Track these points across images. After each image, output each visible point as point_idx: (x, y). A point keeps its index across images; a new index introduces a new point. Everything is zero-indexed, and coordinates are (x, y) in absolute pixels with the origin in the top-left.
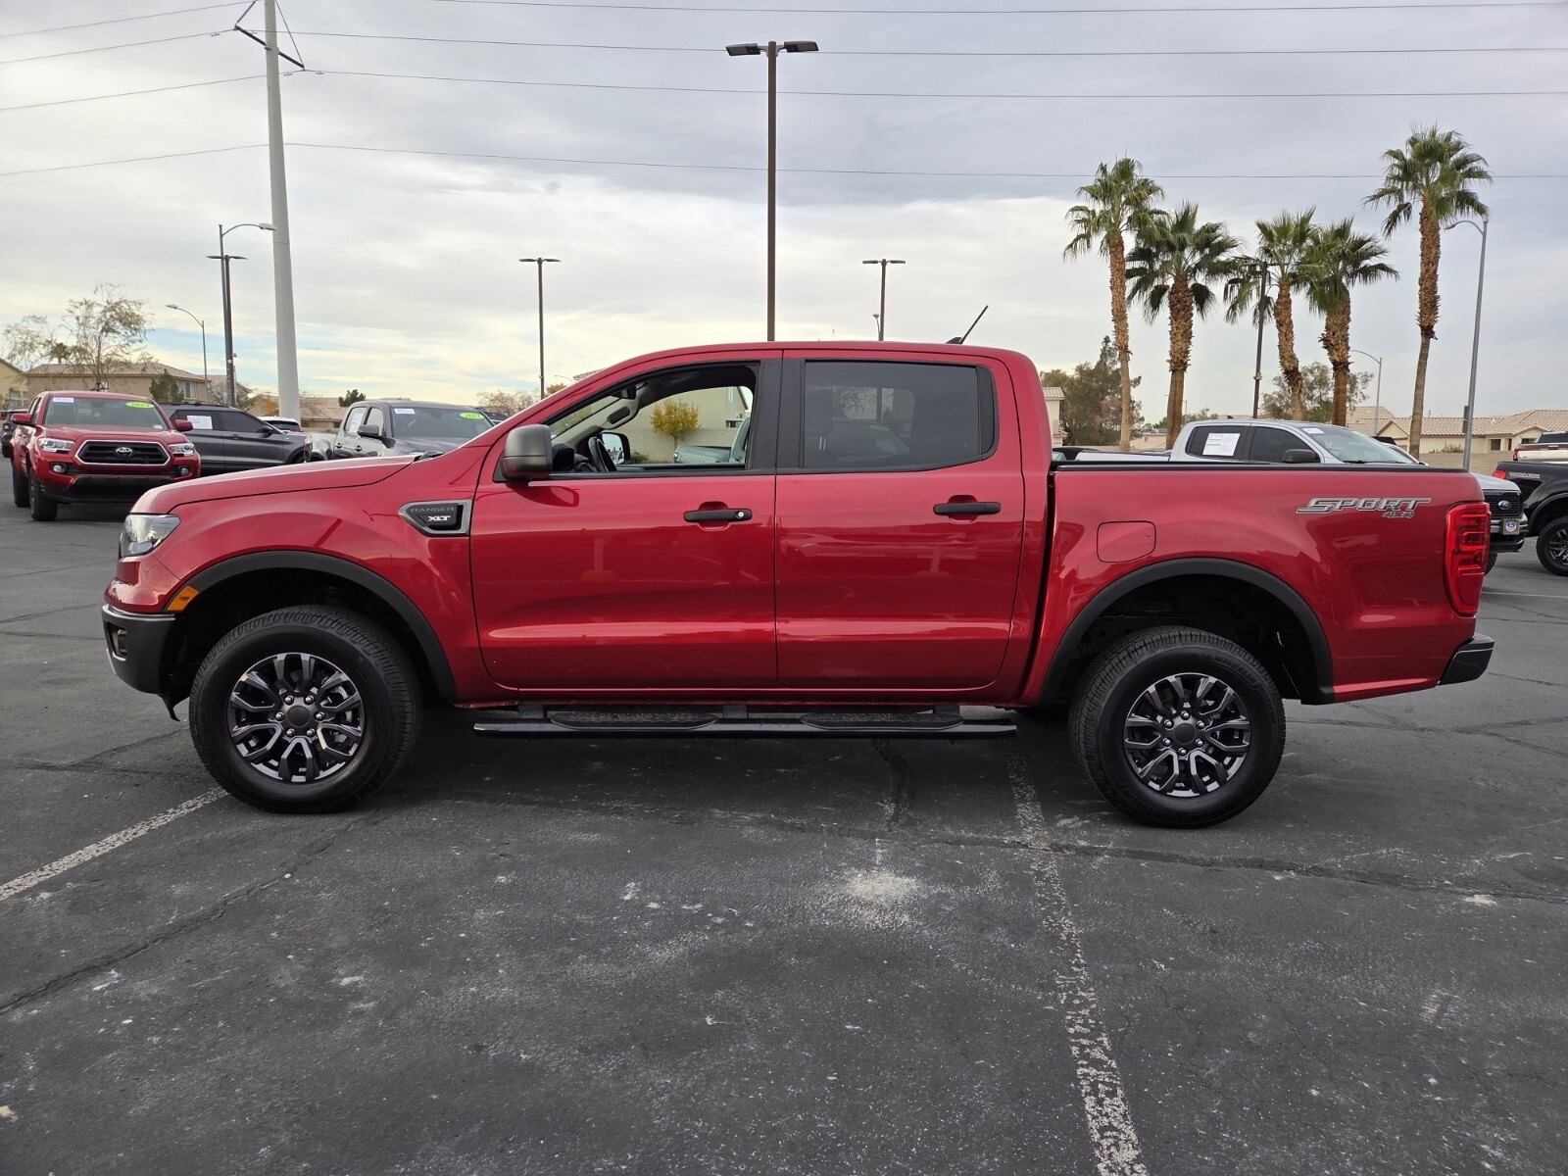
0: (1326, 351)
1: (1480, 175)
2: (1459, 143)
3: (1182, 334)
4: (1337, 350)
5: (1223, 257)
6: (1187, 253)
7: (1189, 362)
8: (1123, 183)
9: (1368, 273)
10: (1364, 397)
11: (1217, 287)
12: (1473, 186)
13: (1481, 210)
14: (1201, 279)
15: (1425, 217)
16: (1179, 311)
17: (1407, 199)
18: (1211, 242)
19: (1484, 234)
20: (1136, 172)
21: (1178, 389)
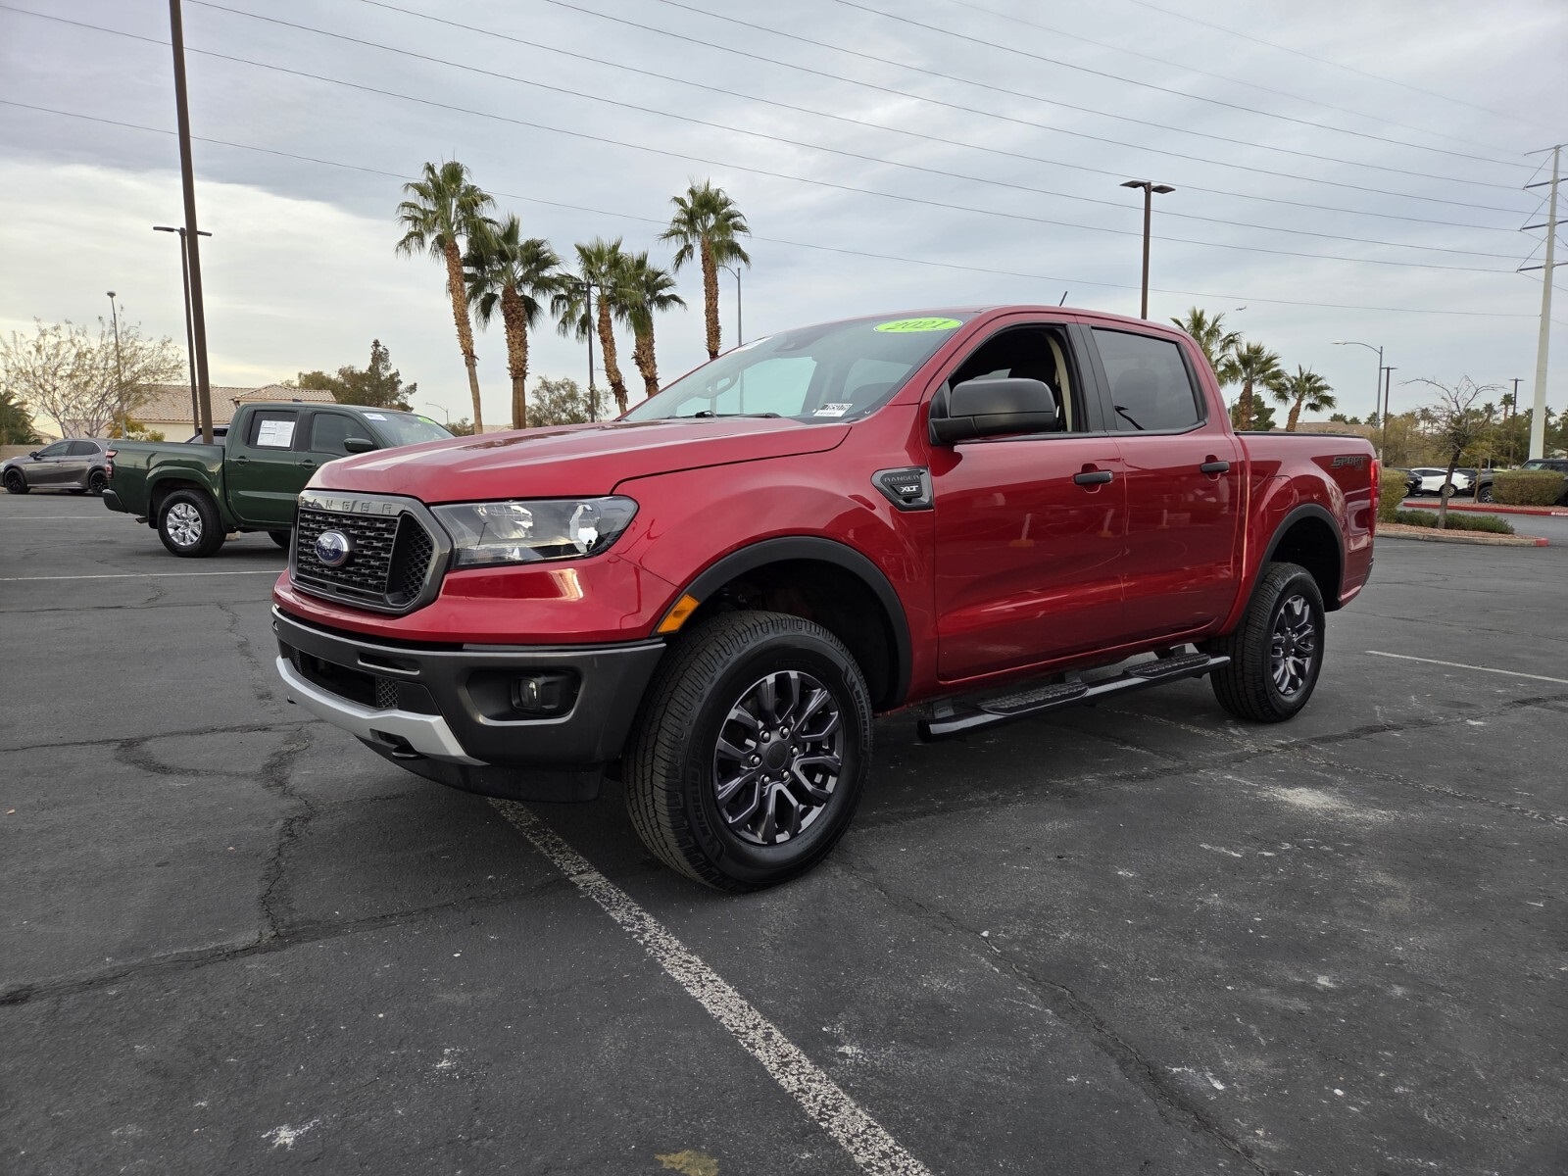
0: (638, 368)
1: (742, 228)
2: (727, 200)
3: (518, 345)
4: (648, 367)
5: (546, 273)
6: (515, 265)
7: (527, 371)
8: (454, 186)
9: (663, 302)
10: (607, 412)
11: (544, 301)
12: (738, 238)
13: (745, 258)
14: (527, 291)
15: (705, 259)
16: (514, 321)
17: (690, 241)
18: (537, 258)
19: (739, 279)
20: (465, 176)
21: (521, 397)
